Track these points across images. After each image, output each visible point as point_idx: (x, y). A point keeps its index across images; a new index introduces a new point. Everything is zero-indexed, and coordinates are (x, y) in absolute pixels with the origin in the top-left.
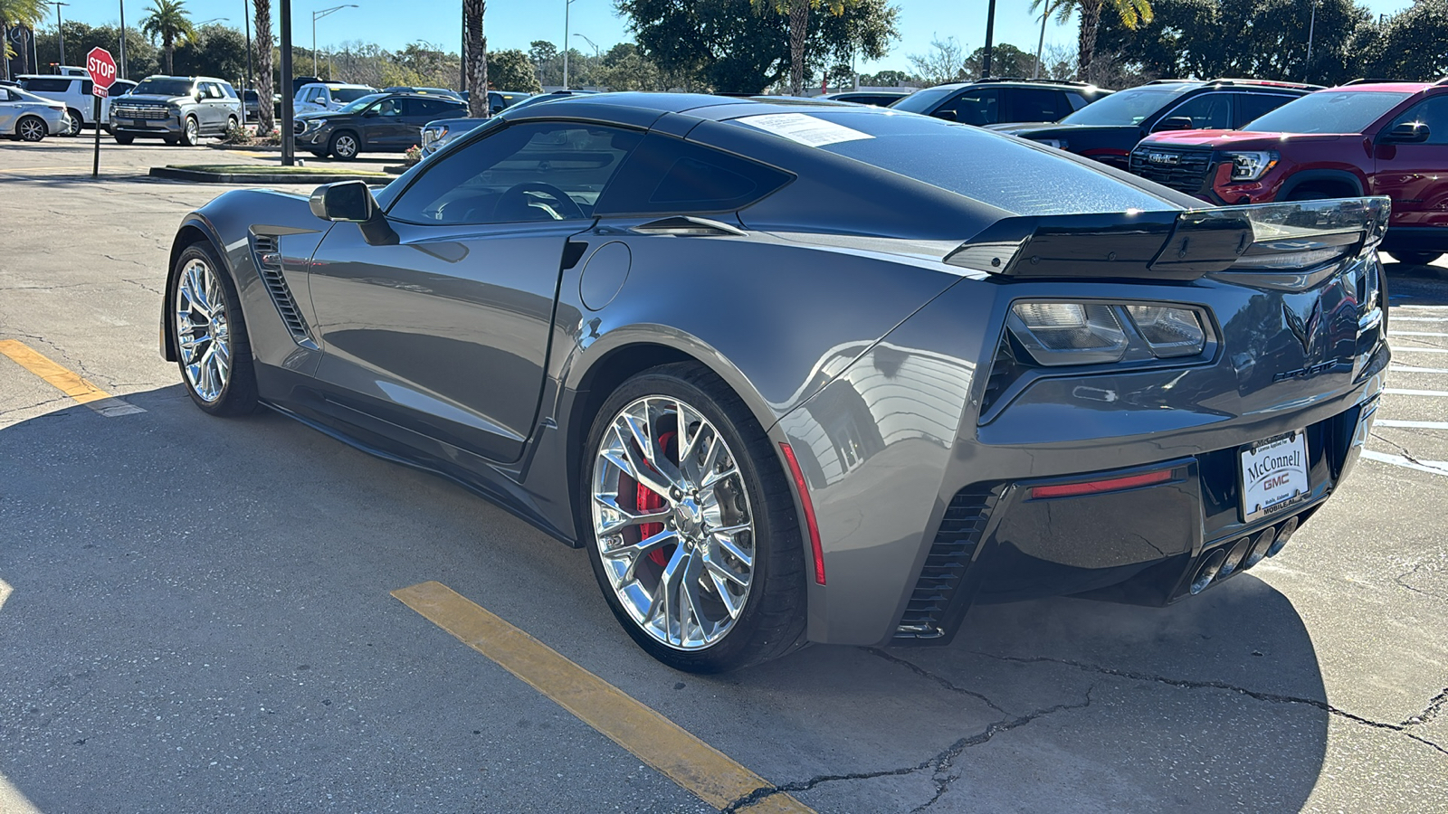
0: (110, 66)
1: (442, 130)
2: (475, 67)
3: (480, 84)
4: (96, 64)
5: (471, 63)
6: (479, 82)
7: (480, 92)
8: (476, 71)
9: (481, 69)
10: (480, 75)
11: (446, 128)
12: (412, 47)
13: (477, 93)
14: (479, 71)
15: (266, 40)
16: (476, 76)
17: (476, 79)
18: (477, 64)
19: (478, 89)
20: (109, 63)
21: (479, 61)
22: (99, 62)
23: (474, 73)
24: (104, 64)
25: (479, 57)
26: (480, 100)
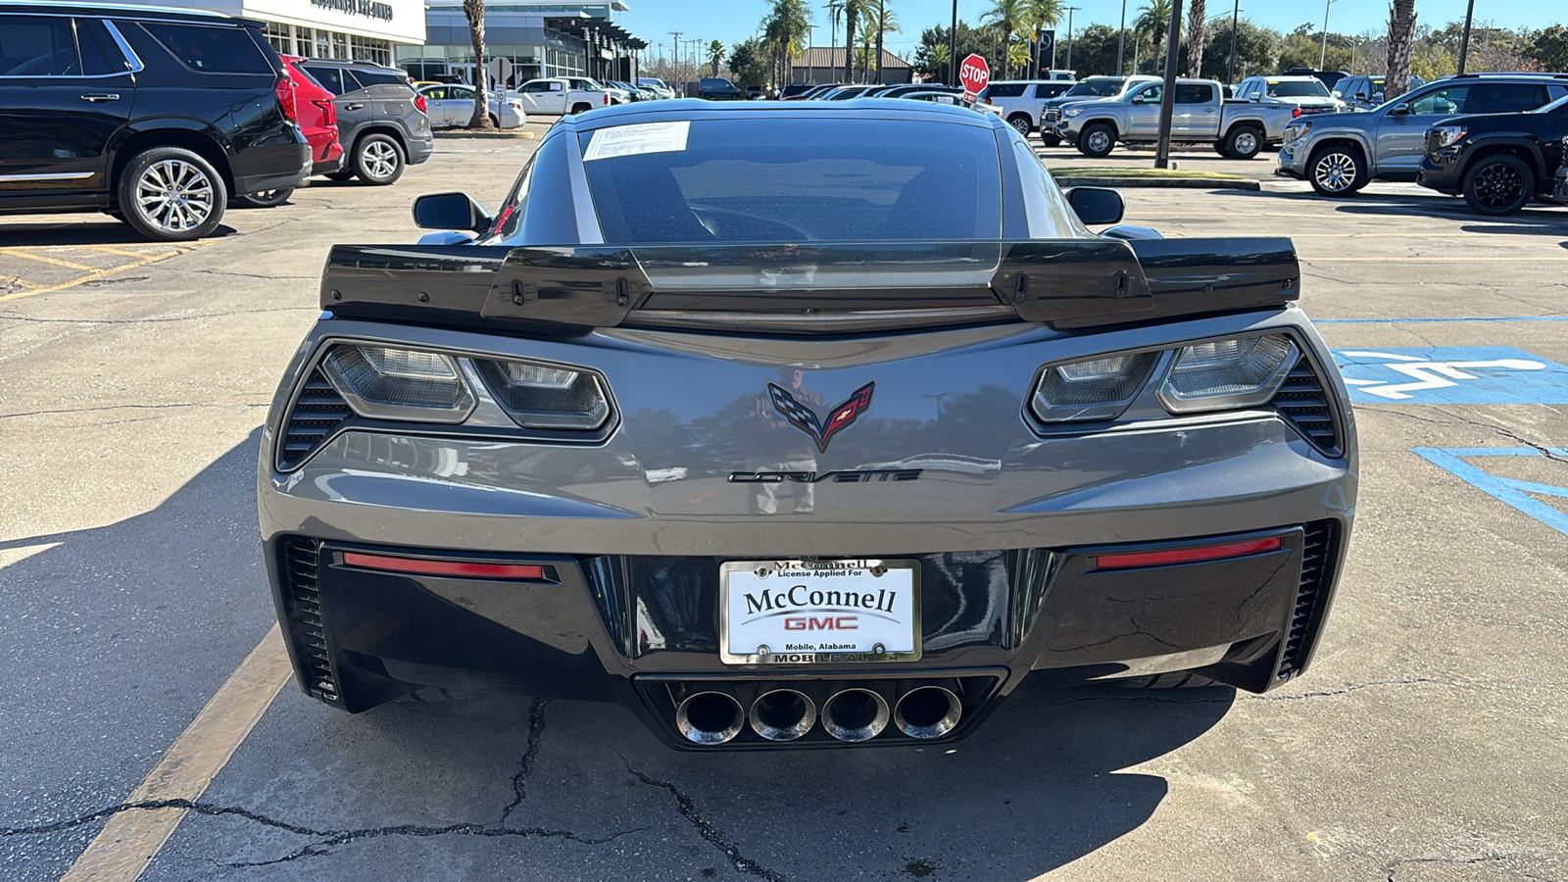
0: (983, 72)
1: (1304, 127)
2: (1397, 50)
3: (1401, 71)
4: (969, 70)
5: (1393, 46)
6: (1399, 67)
7: (1399, 79)
8: (1397, 54)
9: (1404, 52)
10: (1402, 59)
11: (1309, 124)
12: (1454, 26)
13: (1395, 81)
14: (1402, 55)
15: (1198, 33)
16: (1396, 60)
17: (1397, 64)
18: (1400, 46)
19: (1396, 77)
20: (982, 68)
21: (1403, 43)
22: (973, 68)
23: (1395, 58)
24: (978, 70)
25: (1404, 38)
26: (1399, 89)
